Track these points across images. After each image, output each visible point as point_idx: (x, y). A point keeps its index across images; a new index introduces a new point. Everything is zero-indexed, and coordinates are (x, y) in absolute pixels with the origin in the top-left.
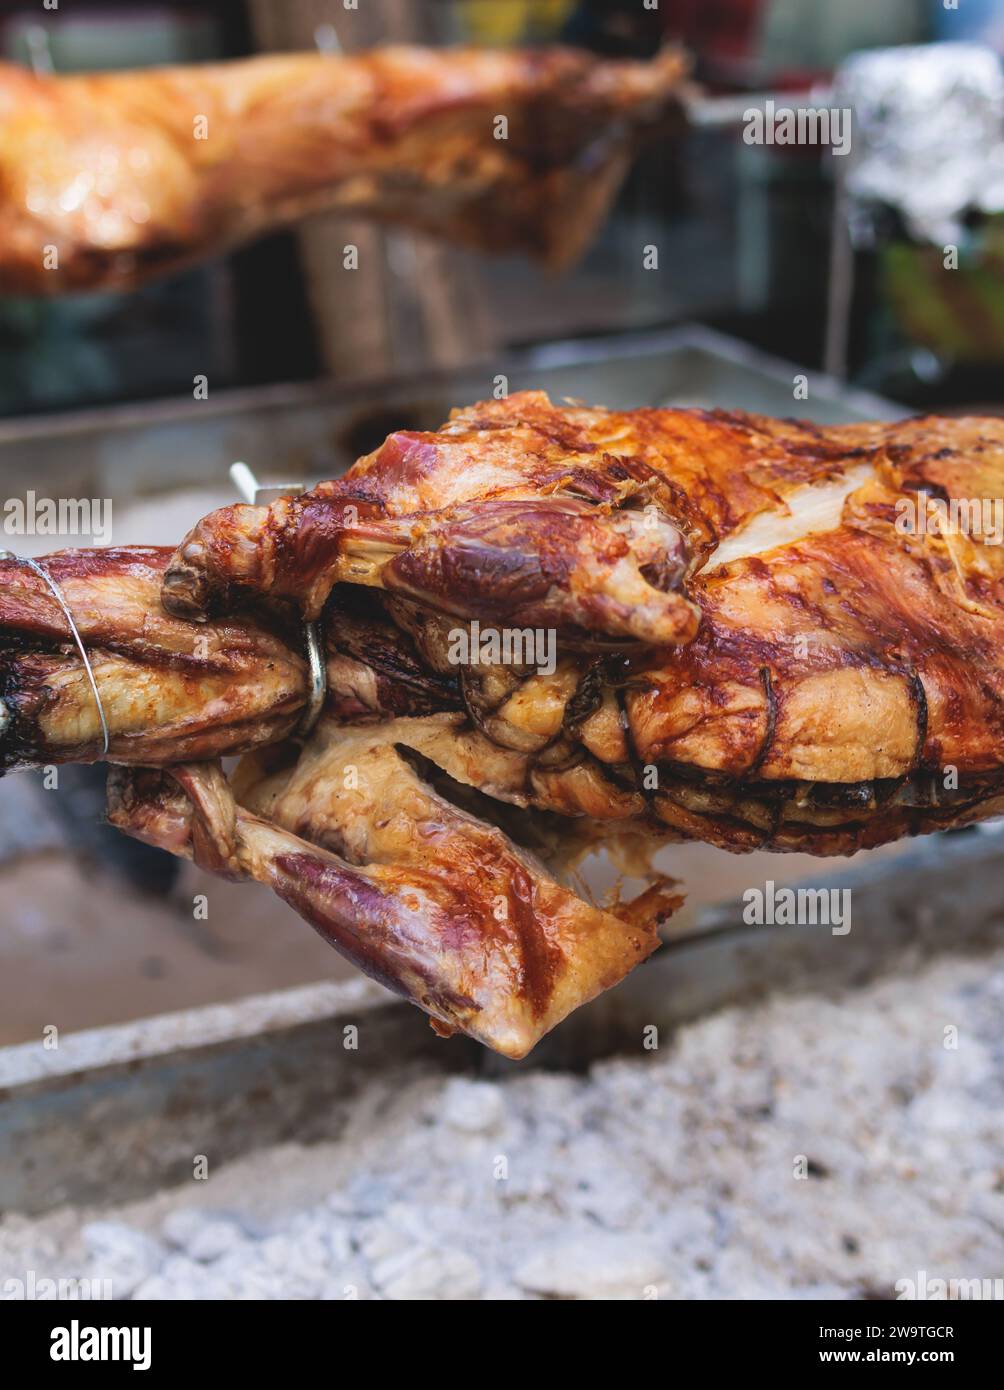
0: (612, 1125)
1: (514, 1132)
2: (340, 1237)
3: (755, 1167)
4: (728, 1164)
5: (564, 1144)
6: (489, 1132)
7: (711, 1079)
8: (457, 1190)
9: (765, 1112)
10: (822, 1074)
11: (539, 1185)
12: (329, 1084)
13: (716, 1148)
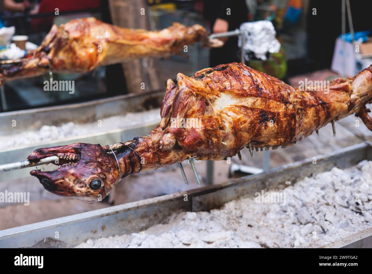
0: (215, 219)
1: (199, 220)
2: (173, 234)
3: (240, 226)
4: (236, 226)
5: (207, 222)
6: (194, 220)
7: (231, 212)
8: (191, 229)
9: (241, 217)
10: (250, 211)
11: (204, 228)
12: (167, 213)
13: (233, 223)
